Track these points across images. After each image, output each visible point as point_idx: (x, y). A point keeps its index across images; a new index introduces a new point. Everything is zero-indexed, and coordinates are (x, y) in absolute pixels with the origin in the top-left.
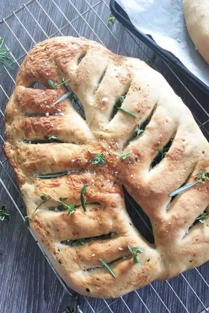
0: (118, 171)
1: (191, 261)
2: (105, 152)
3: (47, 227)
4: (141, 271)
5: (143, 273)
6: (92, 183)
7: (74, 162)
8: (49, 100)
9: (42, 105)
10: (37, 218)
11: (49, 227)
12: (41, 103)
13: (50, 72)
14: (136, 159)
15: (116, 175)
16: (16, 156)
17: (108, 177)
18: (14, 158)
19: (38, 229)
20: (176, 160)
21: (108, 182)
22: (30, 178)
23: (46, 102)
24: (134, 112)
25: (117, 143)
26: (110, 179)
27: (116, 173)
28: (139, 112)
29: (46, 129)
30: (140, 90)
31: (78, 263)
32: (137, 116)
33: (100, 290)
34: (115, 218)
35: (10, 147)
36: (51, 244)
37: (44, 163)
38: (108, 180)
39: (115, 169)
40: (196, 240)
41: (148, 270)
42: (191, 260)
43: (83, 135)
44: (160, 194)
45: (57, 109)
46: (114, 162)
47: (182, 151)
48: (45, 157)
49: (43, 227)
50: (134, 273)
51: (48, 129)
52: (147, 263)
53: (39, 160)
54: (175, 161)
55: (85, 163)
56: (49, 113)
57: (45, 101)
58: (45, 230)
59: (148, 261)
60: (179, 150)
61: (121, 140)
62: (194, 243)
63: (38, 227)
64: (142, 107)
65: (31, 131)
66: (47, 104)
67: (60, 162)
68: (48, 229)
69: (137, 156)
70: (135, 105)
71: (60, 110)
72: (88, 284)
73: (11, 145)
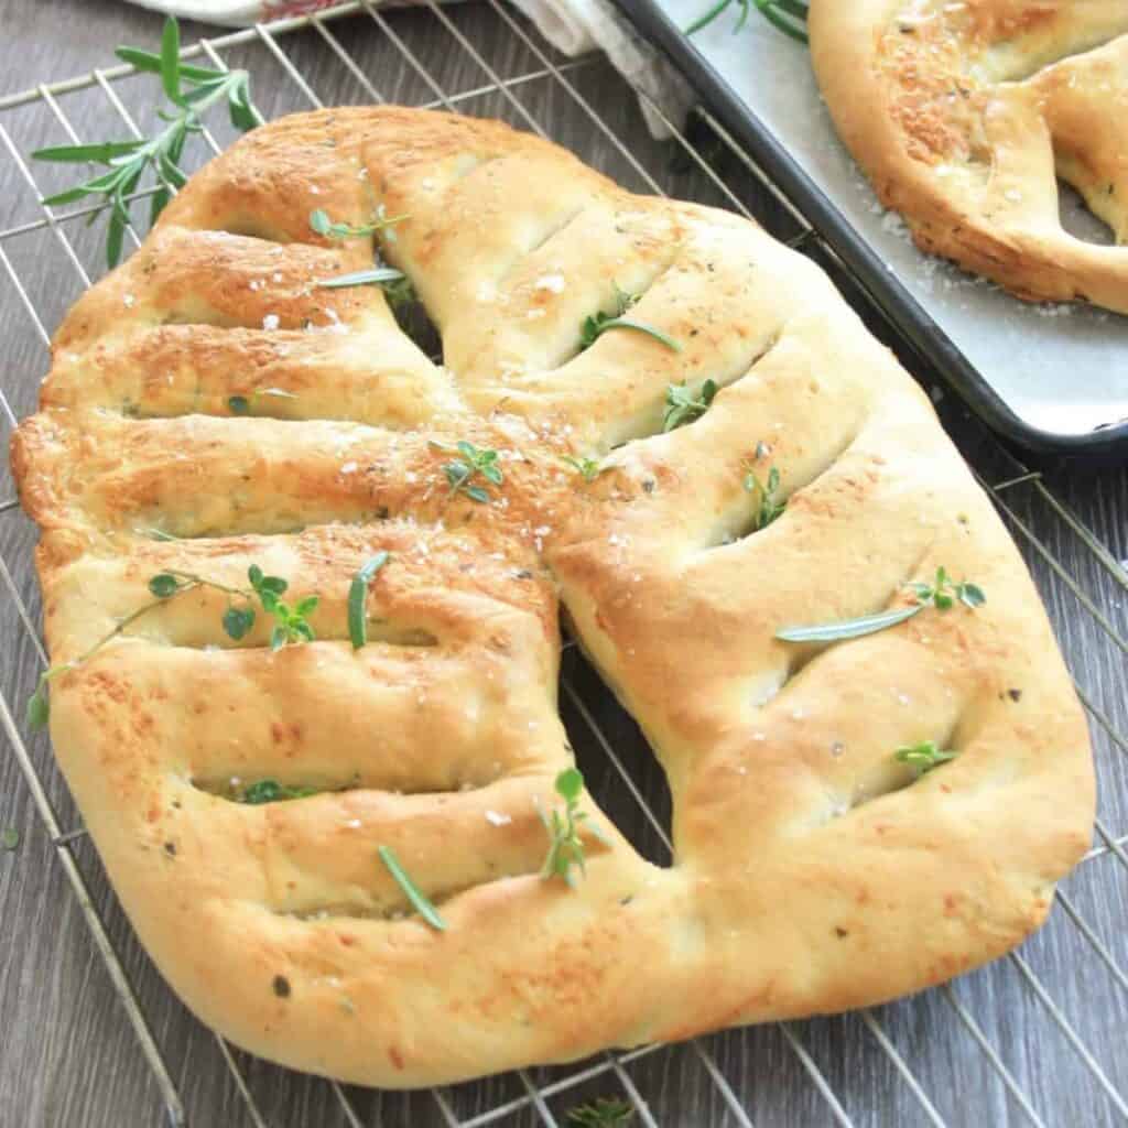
0: (554, 526)
1: (841, 933)
2: (507, 452)
3: (151, 696)
4: (579, 935)
5: (587, 945)
6: (421, 554)
7: (352, 474)
8: (295, 271)
9: (259, 284)
10: (105, 665)
11: (162, 695)
12: (256, 277)
13: (331, 187)
14: (647, 486)
15: (539, 541)
16: (68, 465)
17: (501, 543)
18: (54, 472)
19: (101, 706)
20: (832, 515)
21: (495, 560)
22: (110, 537)
23: (278, 278)
24: (671, 330)
25: (568, 429)
26: (507, 553)
27: (544, 531)
28: (694, 333)
29: (253, 362)
30: (712, 270)
31: (263, 858)
32: (680, 342)
33: (346, 992)
34: (496, 696)
35: (50, 435)
36: (144, 775)
37: (205, 469)
38: (499, 556)
39: (537, 517)
40: (881, 830)
41: (613, 937)
42: (844, 928)
43: (419, 396)
44: (731, 620)
45: (321, 308)
46: (539, 488)
47: (861, 489)
48: (218, 448)
49: (126, 700)
50: (544, 932)
51: (262, 364)
52: (616, 906)
53: (182, 457)
54: (826, 518)
55: (402, 483)
56: (281, 318)
57: (278, 272)
58: (134, 707)
59: (626, 902)
60: (851, 483)
61: (592, 423)
62: (866, 842)
63: (104, 697)
64: (711, 321)
65: (175, 368)
66: (282, 286)
67: (288, 466)
68: (150, 706)
69: (651, 477)
70: (681, 310)
71: (332, 314)
72: (289, 955)
73: (56, 426)
